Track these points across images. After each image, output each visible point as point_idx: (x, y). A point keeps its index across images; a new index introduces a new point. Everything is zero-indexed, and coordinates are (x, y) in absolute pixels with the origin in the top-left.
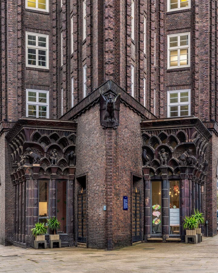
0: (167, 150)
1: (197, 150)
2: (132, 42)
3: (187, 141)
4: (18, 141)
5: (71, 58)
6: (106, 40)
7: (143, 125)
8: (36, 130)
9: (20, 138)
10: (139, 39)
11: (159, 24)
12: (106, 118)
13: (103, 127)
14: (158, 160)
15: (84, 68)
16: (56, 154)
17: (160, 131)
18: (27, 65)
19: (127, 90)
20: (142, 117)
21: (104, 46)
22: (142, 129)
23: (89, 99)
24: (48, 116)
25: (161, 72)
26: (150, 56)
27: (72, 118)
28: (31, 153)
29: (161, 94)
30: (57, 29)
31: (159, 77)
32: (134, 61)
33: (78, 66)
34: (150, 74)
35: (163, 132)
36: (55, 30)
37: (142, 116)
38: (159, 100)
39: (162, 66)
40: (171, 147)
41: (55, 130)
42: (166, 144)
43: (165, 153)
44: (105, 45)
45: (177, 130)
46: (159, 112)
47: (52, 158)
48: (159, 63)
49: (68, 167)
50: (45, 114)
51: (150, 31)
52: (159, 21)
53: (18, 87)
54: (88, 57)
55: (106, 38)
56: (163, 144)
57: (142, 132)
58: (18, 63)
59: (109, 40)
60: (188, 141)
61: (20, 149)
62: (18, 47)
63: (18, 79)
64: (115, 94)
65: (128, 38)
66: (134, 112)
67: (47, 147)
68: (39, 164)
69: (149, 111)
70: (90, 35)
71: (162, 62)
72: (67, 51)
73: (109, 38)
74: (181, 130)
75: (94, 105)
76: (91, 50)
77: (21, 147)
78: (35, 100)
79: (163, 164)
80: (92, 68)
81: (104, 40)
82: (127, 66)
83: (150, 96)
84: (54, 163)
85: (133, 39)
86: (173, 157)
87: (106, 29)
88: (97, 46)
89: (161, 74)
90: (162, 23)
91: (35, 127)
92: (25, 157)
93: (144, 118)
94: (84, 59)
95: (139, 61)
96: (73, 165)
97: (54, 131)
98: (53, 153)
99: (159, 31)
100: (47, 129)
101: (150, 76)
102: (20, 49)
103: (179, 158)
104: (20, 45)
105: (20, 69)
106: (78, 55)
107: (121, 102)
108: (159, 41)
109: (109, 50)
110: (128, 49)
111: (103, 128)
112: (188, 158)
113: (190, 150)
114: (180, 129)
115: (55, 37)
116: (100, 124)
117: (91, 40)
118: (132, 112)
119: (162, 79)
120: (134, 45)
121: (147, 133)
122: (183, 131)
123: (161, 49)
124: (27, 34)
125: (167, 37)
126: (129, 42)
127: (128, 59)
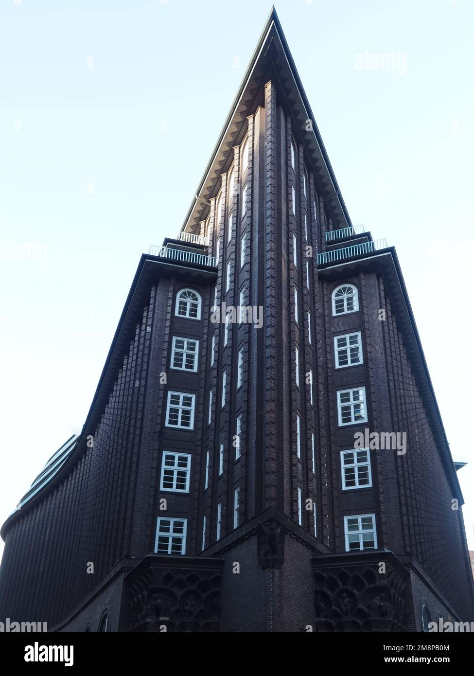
0: (351, 595)
1: (392, 594)
2: (298, 461)
3: (378, 583)
4: (141, 584)
5: (219, 480)
6: (267, 460)
7: (314, 562)
8: (168, 569)
9: (146, 580)
10: (307, 457)
11: (330, 439)
12: (266, 554)
13: (262, 566)
14: (338, 609)
15: (236, 492)
16: (193, 602)
17: (340, 568)
18: (162, 489)
19: (292, 517)
20: (313, 551)
21: (263, 466)
22: (313, 567)
23: (243, 529)
24: (183, 552)
25: (334, 494)
26: (320, 476)
27: (218, 554)
28: (158, 602)
29: (336, 521)
30: (202, 447)
31: (332, 500)
32: (301, 482)
33: (228, 490)
34: (321, 496)
35: (344, 570)
36: (199, 448)
37: (313, 549)
38: (334, 528)
39: (335, 486)
40: (355, 591)
41: (194, 569)
42: (349, 587)
43: (348, 599)
44: (265, 466)
45: (363, 567)
46: (335, 543)
47: (186, 608)
48: (331, 483)
49: (209, 621)
50: (179, 548)
51: (319, 448)
52: (330, 436)
53: (148, 515)
54: (243, 479)
55: (266, 458)
56: (345, 587)
57: (314, 570)
58: (151, 487)
59: (271, 459)
60: (380, 583)
61: (143, 596)
62: (153, 468)
63: (149, 506)
64: (279, 523)
65: (294, 456)
66: (303, 545)
67: (182, 592)
68: (168, 616)
69: (322, 542)
70: (245, 454)
71: (334, 482)
72: (213, 472)
73: (271, 457)
74: (368, 568)
75: (249, 537)
76: (246, 471)
77: (145, 593)
78: (168, 530)
79: (346, 616)
80: (247, 491)
81: (264, 459)
82: (292, 487)
83: (322, 523)
84: (190, 616)
85: (299, 457)
86: (360, 605)
87: (267, 447)
88: (254, 466)
89: (334, 496)
90: (332, 438)
91: (167, 566)
92: (149, 607)
93: (316, 552)
94: (236, 481)
95: (307, 482)
96: (216, 618)
97: (192, 571)
98: (189, 601)
99: (330, 446)
100: (182, 569)
101: (322, 499)
102: (154, 471)
103: (368, 607)
104: (155, 466)
105: (152, 494)
106: (228, 476)
107: (286, 533)
108: (331, 458)
109: (271, 471)
110: (294, 468)
111: (262, 568)
112: (380, 606)
113: (383, 594)
114: (366, 566)
115: (199, 456)
116: (257, 563)
117: (246, 460)
118: (300, 545)
119: (336, 502)
120: (300, 463)
121: (321, 572)
122: (371, 569)
123: (333, 467)
124: (165, 453)
125: (340, 453)
126: (294, 461)
127: (294, 480)
